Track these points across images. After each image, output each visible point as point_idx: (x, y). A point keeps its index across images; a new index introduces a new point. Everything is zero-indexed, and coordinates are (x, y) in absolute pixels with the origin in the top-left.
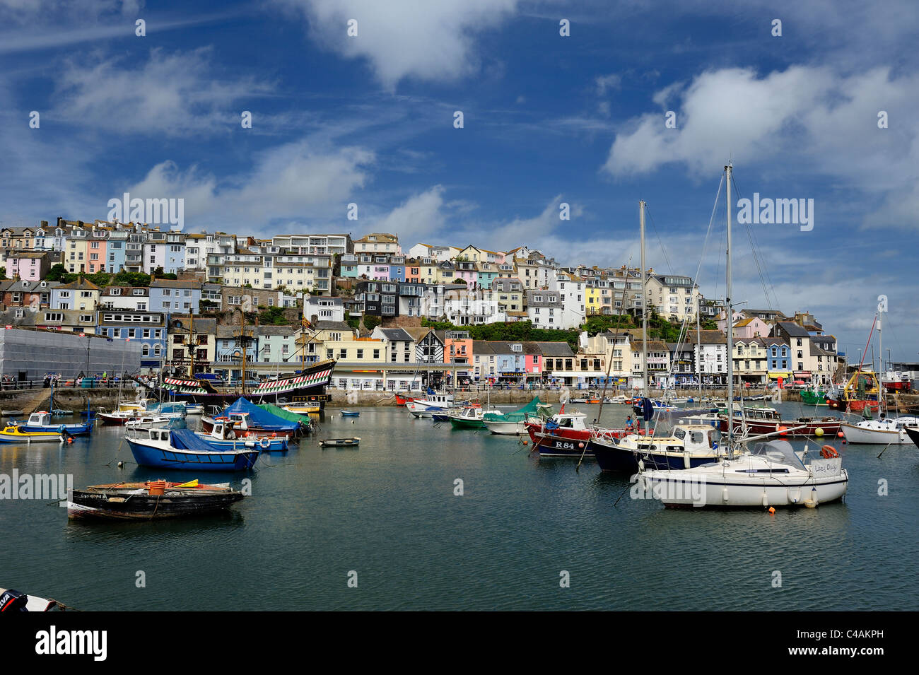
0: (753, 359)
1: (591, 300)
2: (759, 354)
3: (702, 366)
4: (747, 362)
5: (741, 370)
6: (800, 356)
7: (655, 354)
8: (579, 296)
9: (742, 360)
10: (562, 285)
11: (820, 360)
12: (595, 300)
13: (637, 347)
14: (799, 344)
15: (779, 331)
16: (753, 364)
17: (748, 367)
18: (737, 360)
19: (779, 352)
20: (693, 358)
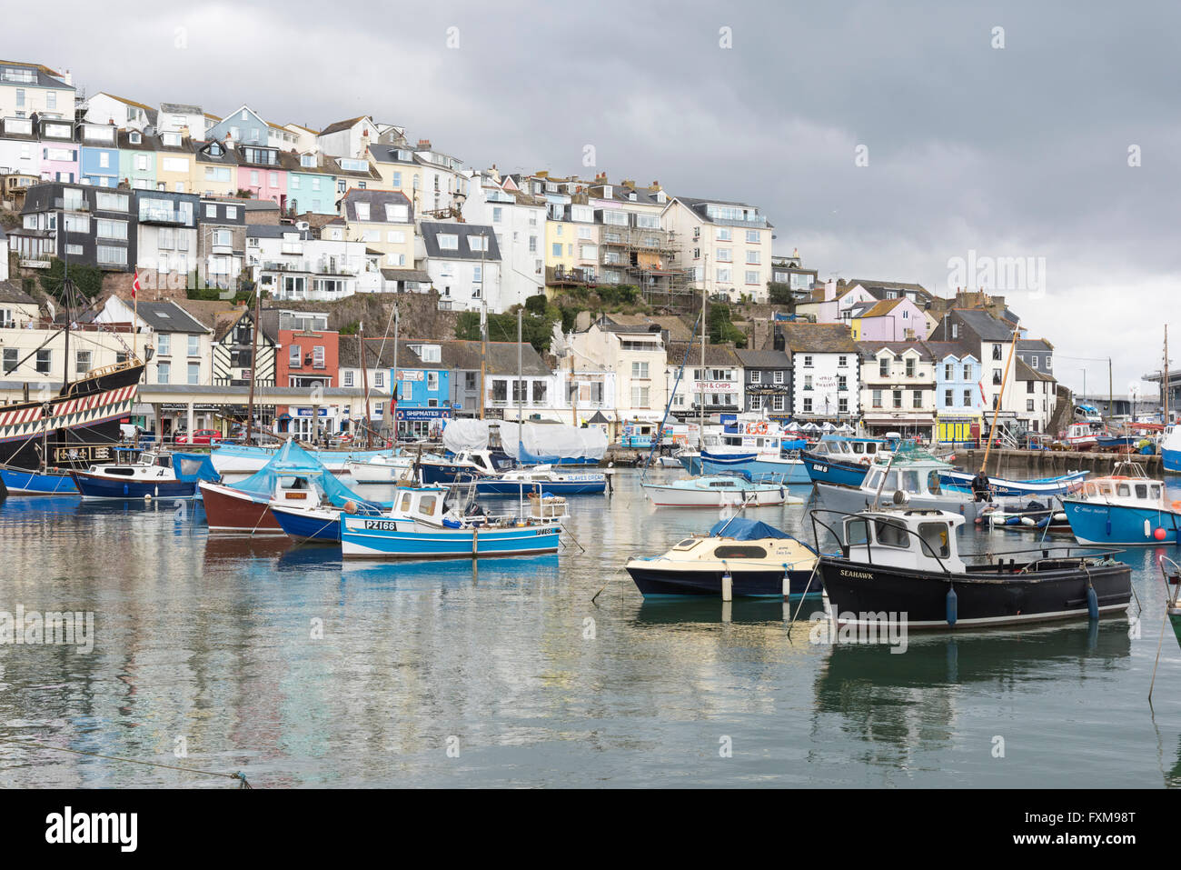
0: (908, 387)
1: (557, 249)
2: (922, 375)
3: (808, 402)
4: (897, 394)
5: (885, 409)
6: (997, 381)
7: (715, 373)
8: (533, 240)
9: (887, 387)
10: (497, 211)
11: (1030, 389)
12: (565, 250)
13: (678, 355)
14: (997, 355)
15: (955, 327)
16: (908, 396)
17: (898, 404)
18: (876, 388)
19: (958, 371)
20: (790, 384)
